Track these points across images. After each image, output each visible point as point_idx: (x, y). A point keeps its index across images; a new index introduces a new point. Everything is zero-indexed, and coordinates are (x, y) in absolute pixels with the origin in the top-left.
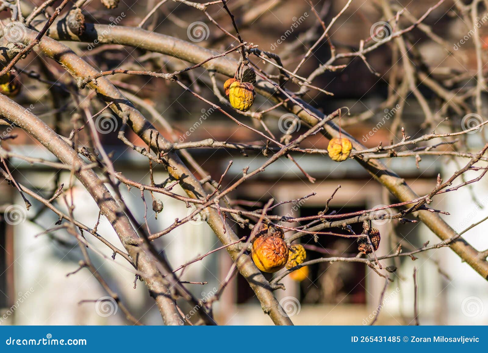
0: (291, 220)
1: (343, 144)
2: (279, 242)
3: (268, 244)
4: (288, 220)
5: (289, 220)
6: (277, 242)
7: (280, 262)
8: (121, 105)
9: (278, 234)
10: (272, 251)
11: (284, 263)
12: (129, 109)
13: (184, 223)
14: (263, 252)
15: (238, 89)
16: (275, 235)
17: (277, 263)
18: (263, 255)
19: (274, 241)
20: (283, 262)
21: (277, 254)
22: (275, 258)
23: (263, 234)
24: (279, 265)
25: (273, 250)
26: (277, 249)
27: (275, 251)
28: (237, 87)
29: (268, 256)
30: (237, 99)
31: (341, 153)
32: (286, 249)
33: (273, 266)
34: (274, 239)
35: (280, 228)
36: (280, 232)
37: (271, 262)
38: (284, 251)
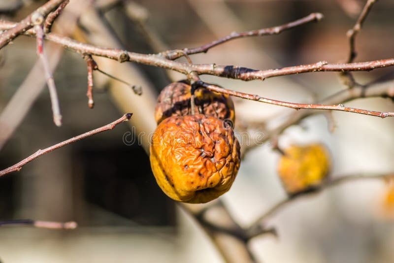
0: (248, 74)
2: (215, 128)
3: (187, 132)
4: (239, 75)
5: (243, 75)
6: (209, 127)
7: (215, 177)
9: (219, 111)
10: (194, 149)
11: (225, 180)
14: (173, 152)
16: (211, 111)
17: (208, 178)
18: (174, 160)
19: (201, 126)
20: (222, 179)
21: (206, 157)
22: (202, 168)
23: (181, 110)
24: (214, 185)
25: (197, 148)
26: (207, 145)
27: (203, 150)
29: (184, 163)
32: (231, 147)
33: (199, 187)
34: (203, 121)
35: (223, 96)
36: (223, 106)
37: (192, 177)
38: (224, 151)
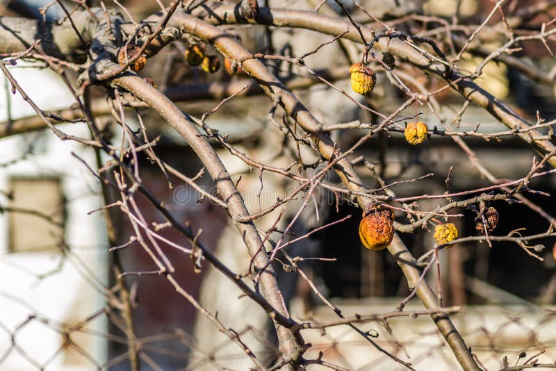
1: (418, 128)
2: (384, 221)
6: (381, 221)
7: (383, 240)
8: (273, 87)
10: (375, 229)
11: (388, 241)
12: (281, 92)
13: (285, 202)
15: (358, 74)
16: (384, 214)
17: (380, 240)
19: (378, 220)
21: (380, 232)
22: (378, 236)
26: (380, 228)
27: (378, 229)
28: (357, 71)
29: (371, 235)
30: (356, 83)
31: (416, 136)
34: (379, 218)
37: (374, 240)
